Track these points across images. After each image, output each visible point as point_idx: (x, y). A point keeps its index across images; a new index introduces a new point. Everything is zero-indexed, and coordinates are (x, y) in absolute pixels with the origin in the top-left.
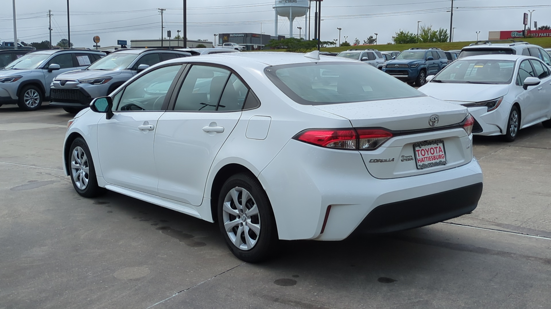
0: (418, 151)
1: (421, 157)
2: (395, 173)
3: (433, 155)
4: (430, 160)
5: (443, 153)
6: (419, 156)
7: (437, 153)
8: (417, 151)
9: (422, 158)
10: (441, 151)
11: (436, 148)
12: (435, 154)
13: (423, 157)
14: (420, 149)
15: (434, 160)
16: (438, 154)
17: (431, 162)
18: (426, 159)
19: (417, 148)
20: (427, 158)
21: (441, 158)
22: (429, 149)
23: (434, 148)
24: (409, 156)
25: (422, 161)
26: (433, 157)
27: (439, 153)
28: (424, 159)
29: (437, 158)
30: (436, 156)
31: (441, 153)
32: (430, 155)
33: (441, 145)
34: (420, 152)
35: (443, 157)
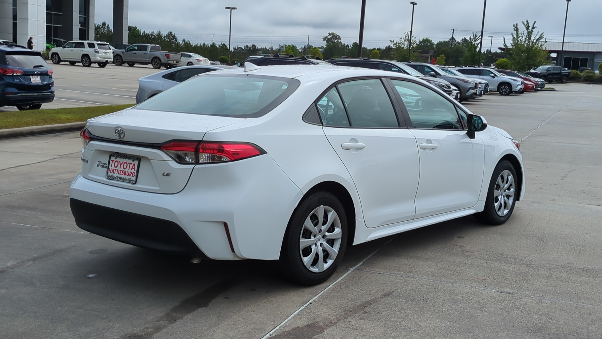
0: (113, 161)
1: (113, 167)
2: (90, 175)
3: (124, 170)
4: (120, 174)
5: (135, 172)
6: (111, 167)
7: (129, 169)
8: (111, 160)
9: (113, 169)
10: (134, 169)
11: (130, 164)
12: (127, 170)
14: (115, 160)
15: (124, 175)
16: (130, 171)
17: (120, 176)
18: (116, 171)
19: (112, 158)
20: (118, 171)
21: (131, 176)
22: (123, 162)
23: (128, 163)
24: (104, 164)
25: (112, 172)
26: (124, 172)
27: (131, 170)
28: (114, 171)
29: (128, 174)
30: (127, 172)
31: (133, 171)
32: (122, 169)
33: (136, 163)
34: (114, 162)
35: (133, 176)
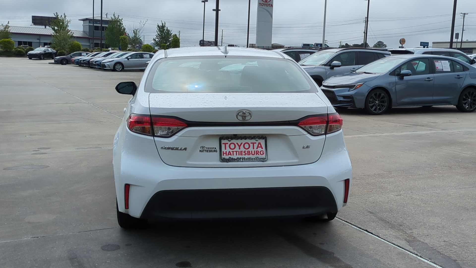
0: (225, 144)
1: (228, 150)
2: (189, 162)
3: (247, 150)
4: (241, 155)
5: (264, 150)
6: (225, 149)
7: (254, 148)
8: (223, 144)
10: (261, 147)
11: (253, 143)
12: (251, 149)
13: (231, 151)
14: (229, 143)
15: (248, 155)
16: (255, 150)
17: (243, 156)
19: (223, 141)
21: (259, 154)
22: (242, 143)
23: (250, 143)
24: (212, 148)
25: (228, 154)
26: (247, 152)
27: (257, 148)
29: (253, 153)
30: (252, 151)
31: (260, 149)
32: (242, 149)
33: (262, 142)
34: (227, 145)
35: (262, 154)
